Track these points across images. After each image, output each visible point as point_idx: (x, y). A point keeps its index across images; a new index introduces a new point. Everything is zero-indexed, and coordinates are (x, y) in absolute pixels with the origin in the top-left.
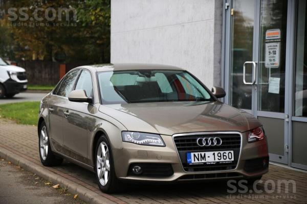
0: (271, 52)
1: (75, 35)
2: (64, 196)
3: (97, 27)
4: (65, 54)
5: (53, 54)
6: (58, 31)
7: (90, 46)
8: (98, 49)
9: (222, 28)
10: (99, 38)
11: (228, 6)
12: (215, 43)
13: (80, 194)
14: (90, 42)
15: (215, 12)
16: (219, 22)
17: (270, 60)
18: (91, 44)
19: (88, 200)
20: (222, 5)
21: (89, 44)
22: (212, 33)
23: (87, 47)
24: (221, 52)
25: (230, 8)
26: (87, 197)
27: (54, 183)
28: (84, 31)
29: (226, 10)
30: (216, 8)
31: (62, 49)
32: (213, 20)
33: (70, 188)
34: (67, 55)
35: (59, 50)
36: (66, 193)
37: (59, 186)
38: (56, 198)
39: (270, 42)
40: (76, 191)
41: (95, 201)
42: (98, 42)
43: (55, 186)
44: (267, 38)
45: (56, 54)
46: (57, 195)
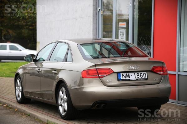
0: (122, 34)
1: (16, 24)
2: (9, 110)
3: (29, 19)
4: (10, 35)
5: (3, 35)
6: (6, 21)
7: (26, 30)
8: (30, 32)
9: (97, 21)
10: (31, 26)
11: (100, 9)
12: (93, 29)
13: (18, 108)
14: (26, 28)
15: (93, 12)
16: (95, 18)
17: (121, 39)
18: (26, 29)
19: (23, 111)
20: (97, 9)
21: (24, 29)
22: (92, 23)
23: (23, 31)
24: (96, 34)
25: (101, 10)
26: (22, 110)
27: (4, 104)
28: (22, 21)
29: (99, 11)
30: (93, 10)
31: (8, 32)
32: (92, 17)
33: (13, 106)
34: (11, 36)
35: (7, 33)
36: (11, 109)
37: (7, 106)
38: (5, 111)
39: (121, 29)
40: (16, 107)
41: (27, 111)
42: (30, 28)
43: (5, 106)
44: (119, 27)
45: (5, 35)
46: (6, 109)
